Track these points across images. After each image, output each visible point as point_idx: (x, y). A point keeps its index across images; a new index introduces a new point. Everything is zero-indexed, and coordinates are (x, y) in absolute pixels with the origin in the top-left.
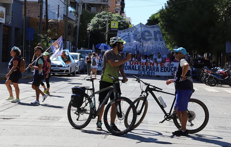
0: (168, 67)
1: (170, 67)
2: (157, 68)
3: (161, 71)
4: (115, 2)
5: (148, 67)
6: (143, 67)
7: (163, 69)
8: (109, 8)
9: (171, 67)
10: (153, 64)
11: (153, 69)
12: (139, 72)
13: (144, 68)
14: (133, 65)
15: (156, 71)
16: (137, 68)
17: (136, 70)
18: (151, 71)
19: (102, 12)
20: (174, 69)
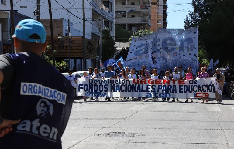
0: (189, 86)
1: (192, 86)
2: (175, 86)
3: (180, 92)
4: (156, 22)
5: (160, 87)
6: (154, 87)
7: (182, 89)
8: (150, 27)
9: (194, 85)
10: (168, 82)
11: (168, 89)
12: (147, 94)
13: (154, 89)
14: (139, 84)
15: (173, 92)
16: (145, 89)
17: (143, 91)
18: (166, 92)
19: (139, 31)
20: (198, 88)
